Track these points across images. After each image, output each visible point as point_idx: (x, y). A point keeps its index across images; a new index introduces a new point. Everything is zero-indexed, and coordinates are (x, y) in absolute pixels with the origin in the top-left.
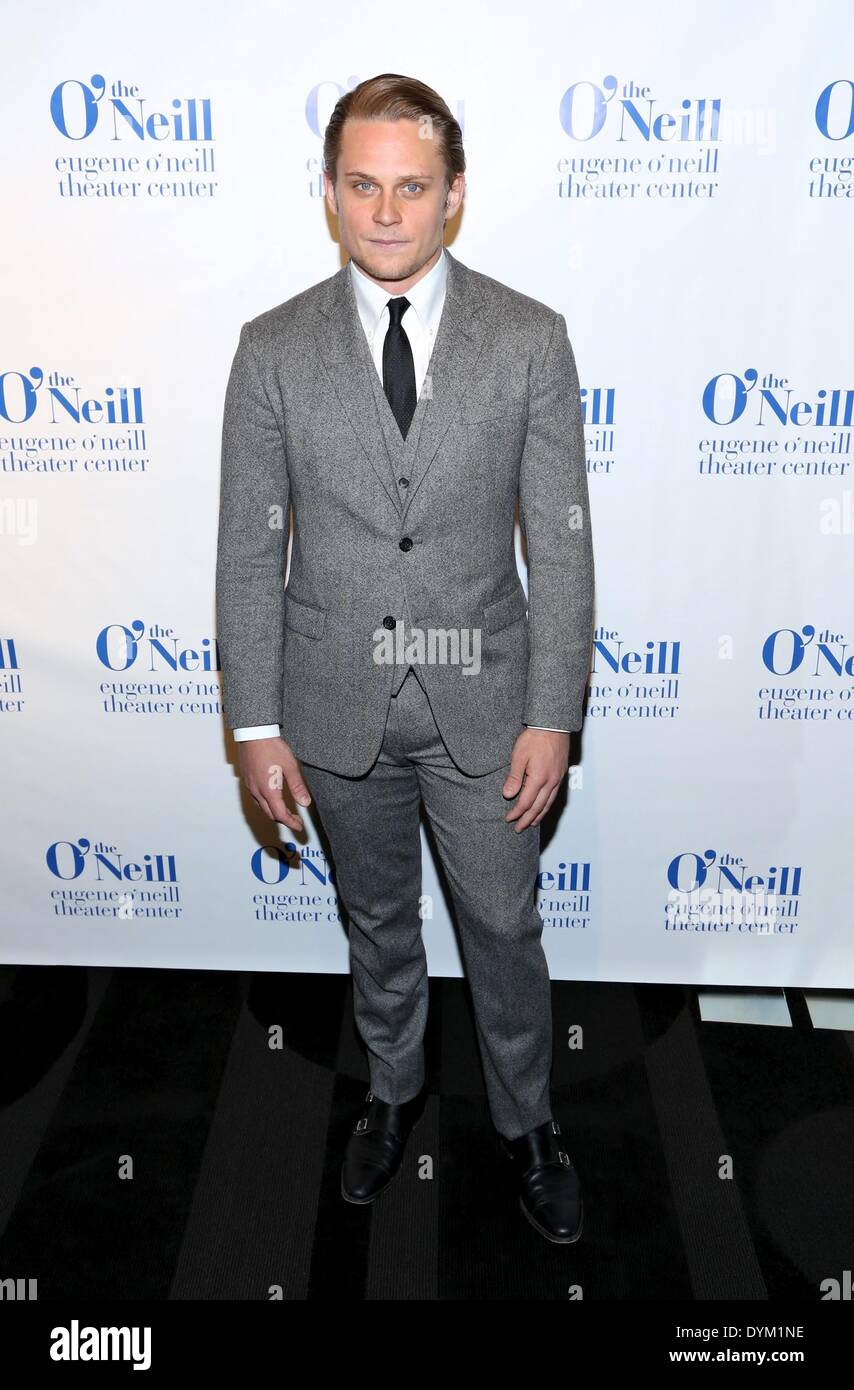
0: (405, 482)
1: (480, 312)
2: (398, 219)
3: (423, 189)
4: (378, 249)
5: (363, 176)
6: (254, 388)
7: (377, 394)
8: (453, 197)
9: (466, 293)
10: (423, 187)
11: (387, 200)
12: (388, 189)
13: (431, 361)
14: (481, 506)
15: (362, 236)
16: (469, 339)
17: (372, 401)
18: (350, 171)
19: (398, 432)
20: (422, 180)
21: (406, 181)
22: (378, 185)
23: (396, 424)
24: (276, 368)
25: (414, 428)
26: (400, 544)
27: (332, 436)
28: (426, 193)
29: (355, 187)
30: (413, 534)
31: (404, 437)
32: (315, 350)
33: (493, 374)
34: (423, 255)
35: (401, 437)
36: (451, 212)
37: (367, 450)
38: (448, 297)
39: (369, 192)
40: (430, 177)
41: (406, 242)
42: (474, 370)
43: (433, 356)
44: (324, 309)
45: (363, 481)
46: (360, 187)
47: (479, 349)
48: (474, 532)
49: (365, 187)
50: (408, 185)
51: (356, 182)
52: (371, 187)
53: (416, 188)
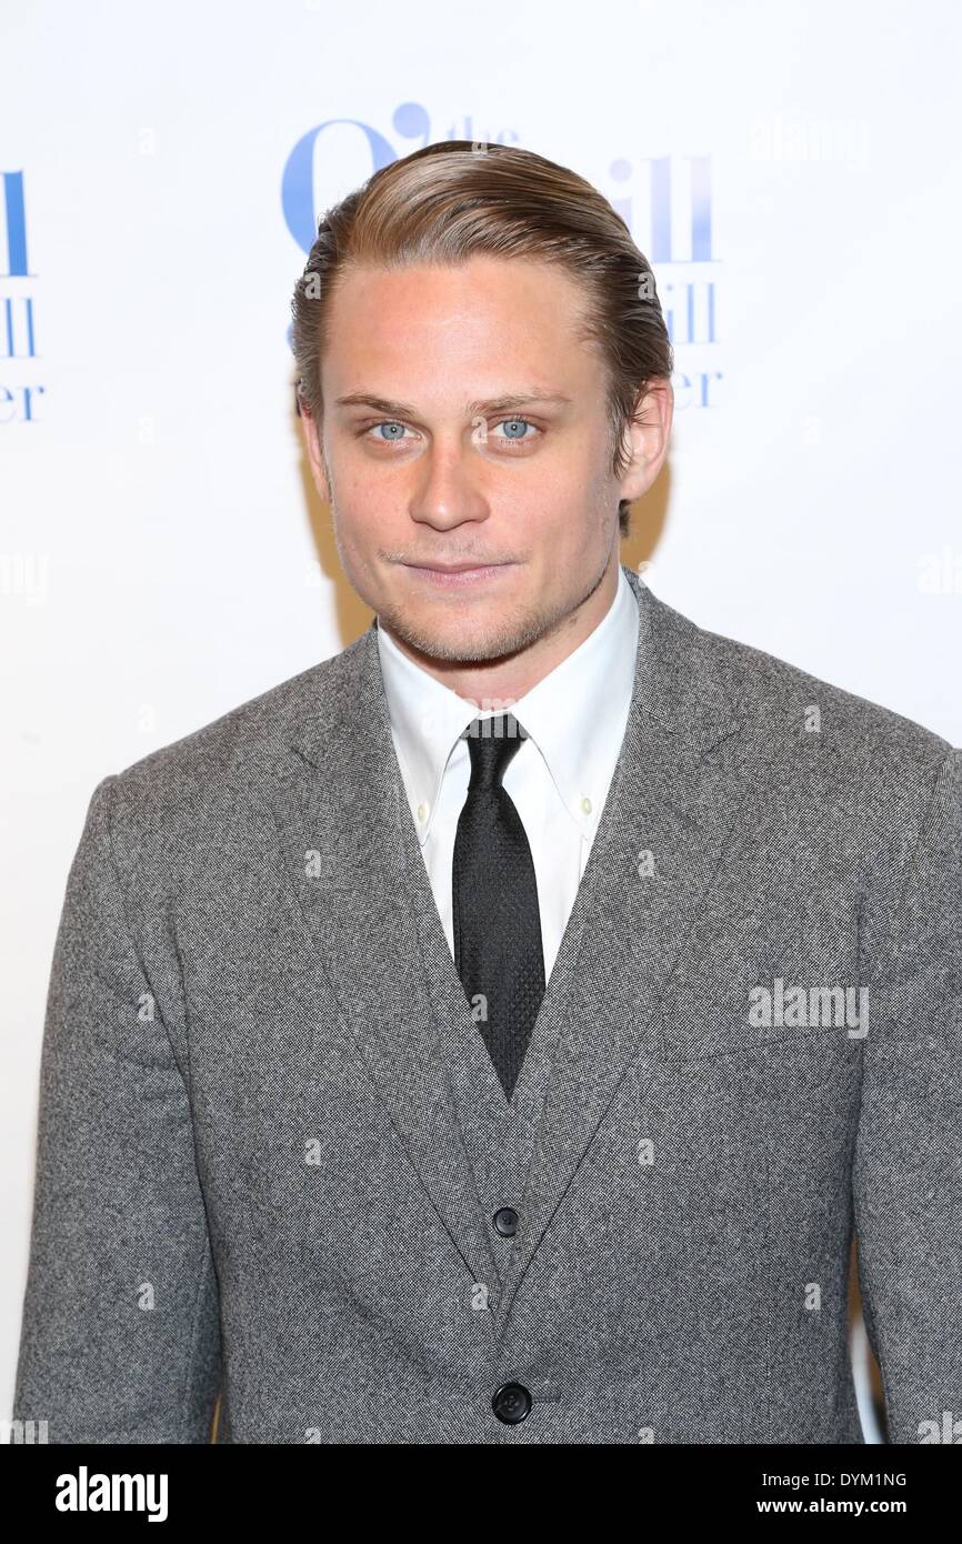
0: (509, 1216)
1: (725, 752)
2: (475, 512)
3: (542, 430)
4: (426, 586)
5: (379, 405)
6: (114, 956)
7: (435, 975)
9: (689, 698)
10: (543, 425)
11: (444, 463)
12: (447, 437)
13: (584, 884)
14: (728, 1291)
15: (382, 554)
16: (688, 822)
17: (420, 994)
18: (347, 394)
19: (492, 1079)
20: (538, 408)
21: (495, 412)
22: (422, 427)
23: (486, 1059)
24: (170, 902)
25: (535, 1069)
26: (495, 1402)
27: (314, 1089)
28: (550, 436)
29: (362, 433)
30: (532, 1371)
31: (509, 1091)
32: (274, 854)
33: (754, 921)
34: (557, 597)
35: (499, 1093)
36: (634, 484)
37: (406, 1130)
38: (637, 709)
39: (400, 444)
40: (561, 398)
41: (507, 564)
42: (702, 909)
43: (588, 870)
44: (307, 745)
45: (392, 1217)
46: (377, 432)
47: (716, 853)
48: (715, 1366)
49: (388, 432)
50: (506, 422)
51: (364, 420)
52: (403, 432)
53: (526, 428)
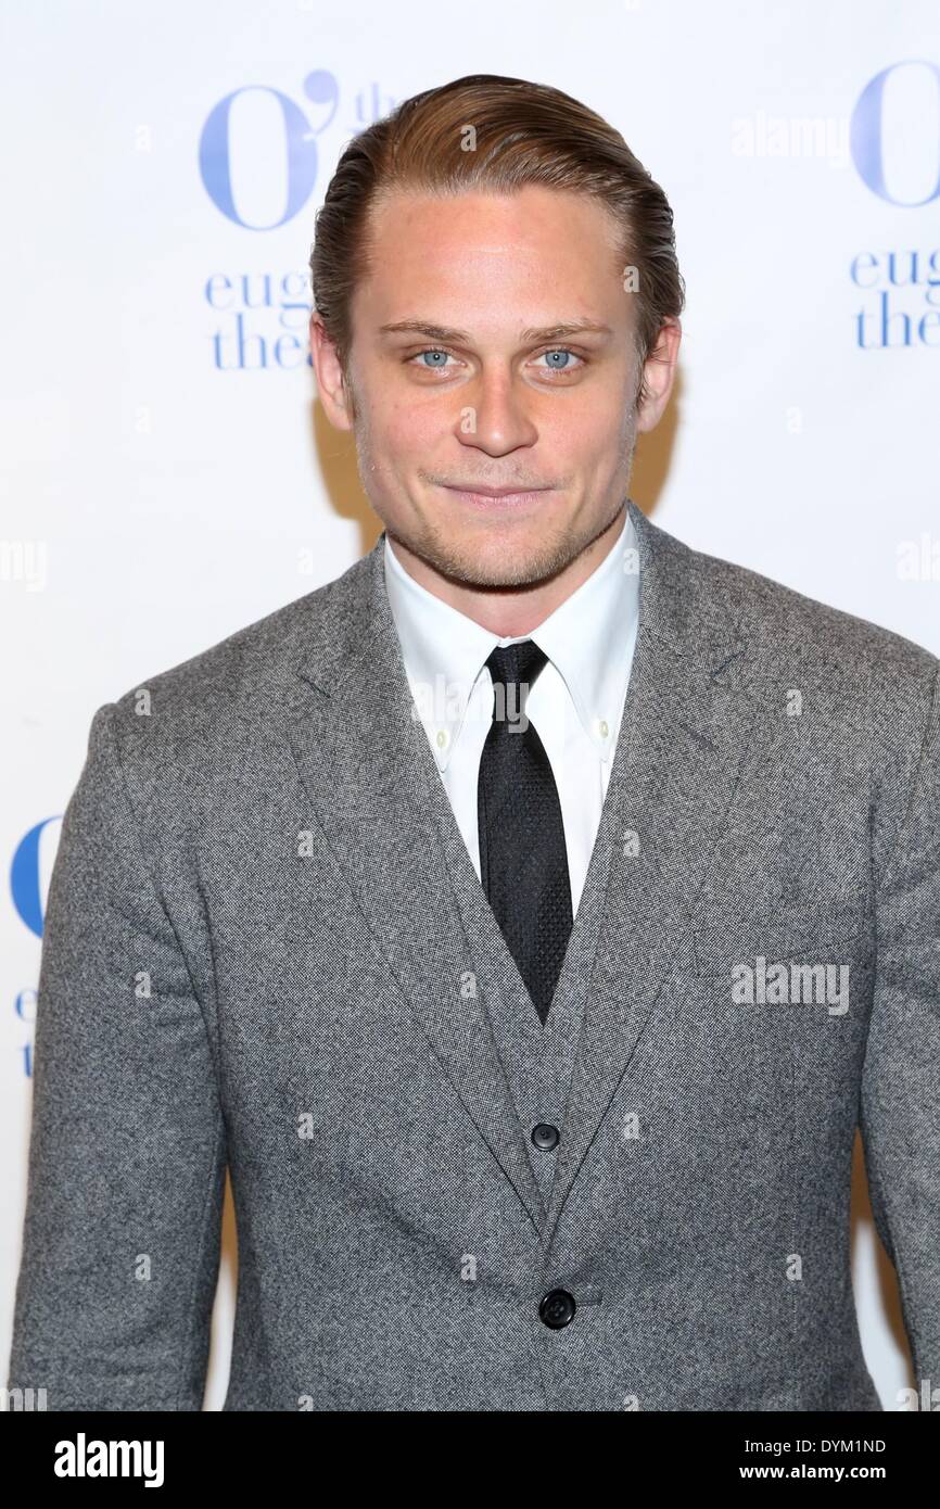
0: (547, 1133)
1: (731, 671)
2: (526, 438)
3: (585, 360)
5: (433, 331)
6: (131, 888)
7: (464, 900)
8: (656, 376)
9: (693, 620)
10: (586, 357)
11: (497, 389)
12: (497, 363)
13: (607, 806)
14: (758, 1192)
15: (422, 472)
16: (705, 743)
17: (452, 920)
18: (396, 320)
19: (525, 998)
20: (584, 338)
21: (548, 344)
22: (469, 354)
23: (519, 980)
24: (192, 832)
25: (569, 989)
26: (542, 1309)
27: (349, 1015)
28: (591, 368)
30: (577, 1278)
31: (543, 1009)
32: (293, 785)
33: (776, 837)
35: (532, 1013)
37: (444, 1051)
38: (645, 634)
39: (443, 373)
40: (604, 329)
43: (610, 793)
45: (433, 1136)
46: (420, 360)
47: (733, 772)
48: (745, 1264)
49: (431, 359)
50: (547, 352)
51: (409, 347)
52: (446, 360)
53: (567, 358)
